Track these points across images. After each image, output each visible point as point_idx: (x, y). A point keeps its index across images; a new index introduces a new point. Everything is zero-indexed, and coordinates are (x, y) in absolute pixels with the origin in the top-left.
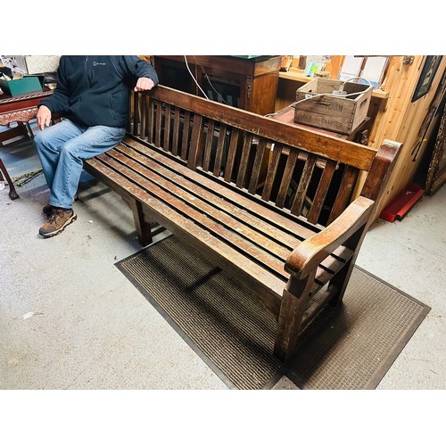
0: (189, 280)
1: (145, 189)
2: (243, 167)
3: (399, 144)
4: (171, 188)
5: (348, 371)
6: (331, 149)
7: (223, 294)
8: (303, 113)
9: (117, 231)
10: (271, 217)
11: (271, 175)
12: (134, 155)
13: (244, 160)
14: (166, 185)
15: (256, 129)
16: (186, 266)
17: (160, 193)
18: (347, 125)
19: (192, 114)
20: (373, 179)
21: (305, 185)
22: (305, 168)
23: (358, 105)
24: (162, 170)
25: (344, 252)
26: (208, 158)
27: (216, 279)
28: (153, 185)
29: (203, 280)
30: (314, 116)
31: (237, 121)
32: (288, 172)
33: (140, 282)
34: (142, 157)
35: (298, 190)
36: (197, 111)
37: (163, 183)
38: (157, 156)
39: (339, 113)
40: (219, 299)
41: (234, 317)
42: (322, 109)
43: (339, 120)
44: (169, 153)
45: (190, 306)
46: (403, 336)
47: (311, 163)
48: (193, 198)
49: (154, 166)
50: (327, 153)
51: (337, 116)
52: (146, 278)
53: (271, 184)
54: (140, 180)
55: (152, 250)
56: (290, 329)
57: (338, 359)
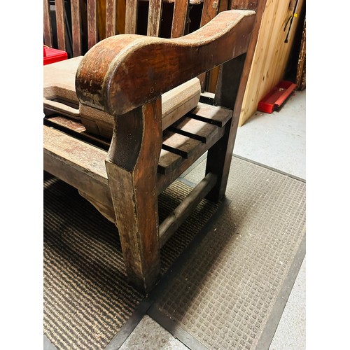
5: (242, 288)
25: (219, 112)
41: (76, 239)
56: (136, 240)
57: (227, 273)
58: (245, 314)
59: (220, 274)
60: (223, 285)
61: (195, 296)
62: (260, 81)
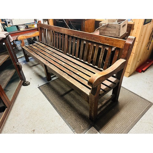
0: (62, 92)
1: (48, 61)
2: (81, 52)
3: (134, 37)
4: (57, 60)
5: (118, 126)
6: (110, 42)
7: (74, 97)
8: (102, 31)
9: (40, 77)
10: (90, 69)
11: (90, 54)
12: (47, 51)
13: (81, 50)
14: (55, 59)
15: (85, 37)
16: (62, 88)
17: (52, 62)
18: (118, 34)
19: (64, 35)
20: (125, 52)
21: (102, 56)
22: (102, 50)
23: (122, 26)
24: (55, 55)
25: (116, 80)
26: (70, 50)
27: (72, 92)
28: (51, 59)
29: (68, 93)
30: (106, 32)
31: (78, 35)
32: (96, 52)
33: (45, 93)
34: (49, 51)
35: (100, 59)
36: (66, 33)
37: (54, 59)
38: (54, 50)
39: (115, 30)
40: (72, 99)
41: (77, 105)
42: (108, 29)
43: (115, 32)
44: (58, 49)
45: (61, 101)
46: (141, 113)
47: (103, 48)
48: (64, 63)
49: (52, 54)
50: (109, 43)
51: (114, 31)
52: (48, 92)
53: (91, 57)
54: (47, 58)
55: (51, 83)
56: (93, 108)
57: (114, 121)
58: (117, 132)
59: (112, 121)
60: (113, 124)
61: (105, 125)
62: (137, 62)
